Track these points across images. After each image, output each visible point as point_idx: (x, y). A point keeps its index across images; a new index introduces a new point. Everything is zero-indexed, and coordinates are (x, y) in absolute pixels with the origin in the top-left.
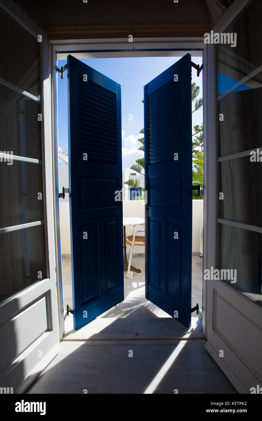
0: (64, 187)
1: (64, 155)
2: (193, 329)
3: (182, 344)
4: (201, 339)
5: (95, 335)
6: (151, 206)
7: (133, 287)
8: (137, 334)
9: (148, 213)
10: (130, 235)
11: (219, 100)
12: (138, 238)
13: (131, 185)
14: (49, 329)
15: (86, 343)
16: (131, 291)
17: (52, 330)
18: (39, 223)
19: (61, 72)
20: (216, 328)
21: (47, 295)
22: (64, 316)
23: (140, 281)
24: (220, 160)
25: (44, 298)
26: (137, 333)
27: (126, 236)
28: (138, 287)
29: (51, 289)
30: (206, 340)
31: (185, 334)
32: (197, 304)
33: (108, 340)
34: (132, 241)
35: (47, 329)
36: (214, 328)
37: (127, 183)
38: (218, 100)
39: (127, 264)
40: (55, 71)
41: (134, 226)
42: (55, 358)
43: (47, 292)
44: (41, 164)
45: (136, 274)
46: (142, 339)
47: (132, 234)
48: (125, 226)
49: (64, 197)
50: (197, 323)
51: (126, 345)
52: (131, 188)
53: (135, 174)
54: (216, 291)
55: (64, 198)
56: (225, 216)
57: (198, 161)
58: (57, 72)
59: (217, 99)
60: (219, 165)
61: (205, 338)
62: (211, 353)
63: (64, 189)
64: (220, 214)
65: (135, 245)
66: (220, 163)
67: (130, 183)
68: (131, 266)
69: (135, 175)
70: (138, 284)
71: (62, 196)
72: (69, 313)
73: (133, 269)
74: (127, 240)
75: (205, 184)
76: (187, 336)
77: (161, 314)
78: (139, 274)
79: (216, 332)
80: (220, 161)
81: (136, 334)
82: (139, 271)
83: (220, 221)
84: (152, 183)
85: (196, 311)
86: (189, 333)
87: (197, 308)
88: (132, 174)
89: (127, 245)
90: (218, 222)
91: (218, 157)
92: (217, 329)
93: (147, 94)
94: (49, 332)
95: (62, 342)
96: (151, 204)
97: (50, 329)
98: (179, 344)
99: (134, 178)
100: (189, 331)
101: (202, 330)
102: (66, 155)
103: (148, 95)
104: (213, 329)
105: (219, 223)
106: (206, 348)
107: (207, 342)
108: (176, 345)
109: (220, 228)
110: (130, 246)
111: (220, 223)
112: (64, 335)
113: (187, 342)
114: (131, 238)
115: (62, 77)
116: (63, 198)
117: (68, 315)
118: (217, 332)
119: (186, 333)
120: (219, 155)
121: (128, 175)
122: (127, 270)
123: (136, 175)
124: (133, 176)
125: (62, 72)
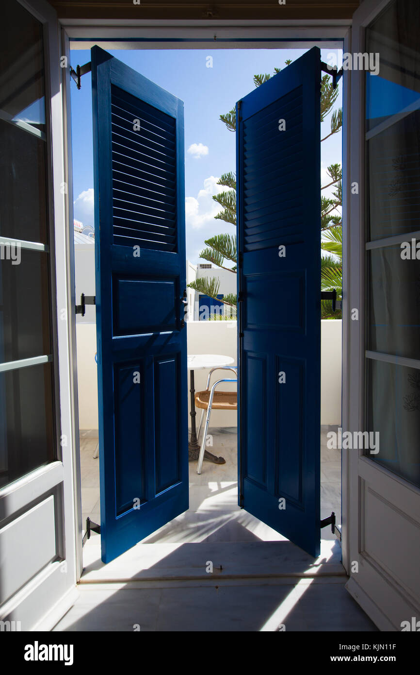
0: (83, 295)
1: (87, 237)
2: (324, 560)
3: (303, 585)
4: (340, 575)
5: (144, 571)
6: (250, 330)
7: (211, 490)
8: (221, 569)
9: (243, 342)
10: (204, 389)
11: (369, 140)
12: (220, 396)
13: (203, 291)
14: (59, 557)
15: (126, 586)
16: (207, 497)
17: (64, 559)
18: (43, 359)
19: (76, 75)
20: (364, 551)
21: (57, 491)
22: (83, 537)
23: (224, 480)
24: (370, 246)
25: (52, 497)
26: (221, 566)
27: (194, 391)
28: (221, 490)
29: (63, 481)
30: (348, 577)
31: (308, 568)
32: (333, 513)
33: (167, 579)
34: (208, 402)
35: (54, 557)
36: (362, 550)
37: (193, 286)
38: (367, 139)
39: (198, 448)
40: (68, 75)
41: (211, 372)
42: (69, 613)
43: (56, 486)
44: (48, 252)
45: (216, 467)
46: (230, 577)
47: (207, 389)
48: (192, 372)
49: (83, 313)
50: (333, 550)
51: (201, 586)
52: (200, 296)
53: (209, 266)
54: (364, 481)
55: (83, 315)
56: (378, 345)
57: (334, 243)
58: (72, 78)
59: (365, 137)
60: (368, 255)
61: (348, 574)
62: (357, 597)
63: (83, 297)
64: (369, 343)
65: (213, 408)
66: (370, 251)
67: (199, 284)
68: (206, 452)
69: (209, 269)
70: (219, 485)
71: (81, 311)
72: (92, 532)
73: (208, 456)
74: (198, 399)
75: (345, 290)
76: (313, 570)
77: (266, 533)
78: (220, 466)
79: (365, 558)
80: (370, 249)
81: (218, 569)
82: (221, 461)
83: (370, 355)
84: (250, 287)
85: (330, 526)
86: (317, 566)
87: (332, 520)
88: (203, 266)
89: (197, 409)
90: (366, 356)
91: (366, 241)
92: (366, 553)
93: (242, 118)
94: (58, 562)
95: (80, 586)
96: (250, 326)
97: (61, 557)
98: (297, 584)
99: (206, 274)
100: (317, 562)
101: (341, 562)
102: (91, 235)
103: (244, 120)
104: (360, 552)
105: (367, 358)
106: (347, 589)
107: (350, 578)
108: (292, 585)
109: (369, 366)
110: (203, 410)
111: (369, 359)
112: (84, 571)
113: (313, 580)
114: (205, 395)
115: (79, 86)
116: (81, 314)
117: (89, 538)
118: (367, 558)
119: (311, 565)
120: (367, 237)
121: (195, 267)
122: (197, 459)
123: (211, 267)
124: (205, 270)
125: (79, 76)
